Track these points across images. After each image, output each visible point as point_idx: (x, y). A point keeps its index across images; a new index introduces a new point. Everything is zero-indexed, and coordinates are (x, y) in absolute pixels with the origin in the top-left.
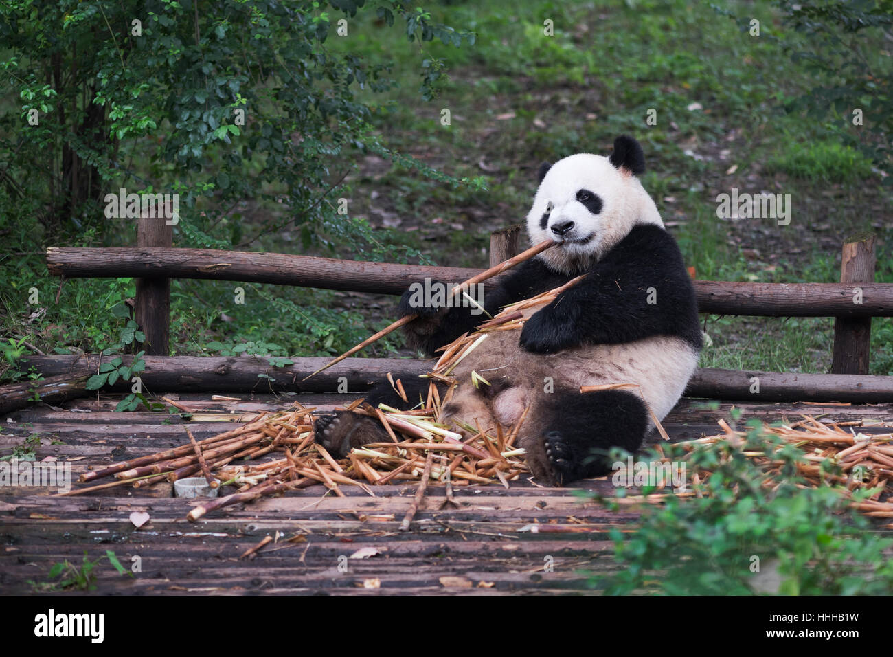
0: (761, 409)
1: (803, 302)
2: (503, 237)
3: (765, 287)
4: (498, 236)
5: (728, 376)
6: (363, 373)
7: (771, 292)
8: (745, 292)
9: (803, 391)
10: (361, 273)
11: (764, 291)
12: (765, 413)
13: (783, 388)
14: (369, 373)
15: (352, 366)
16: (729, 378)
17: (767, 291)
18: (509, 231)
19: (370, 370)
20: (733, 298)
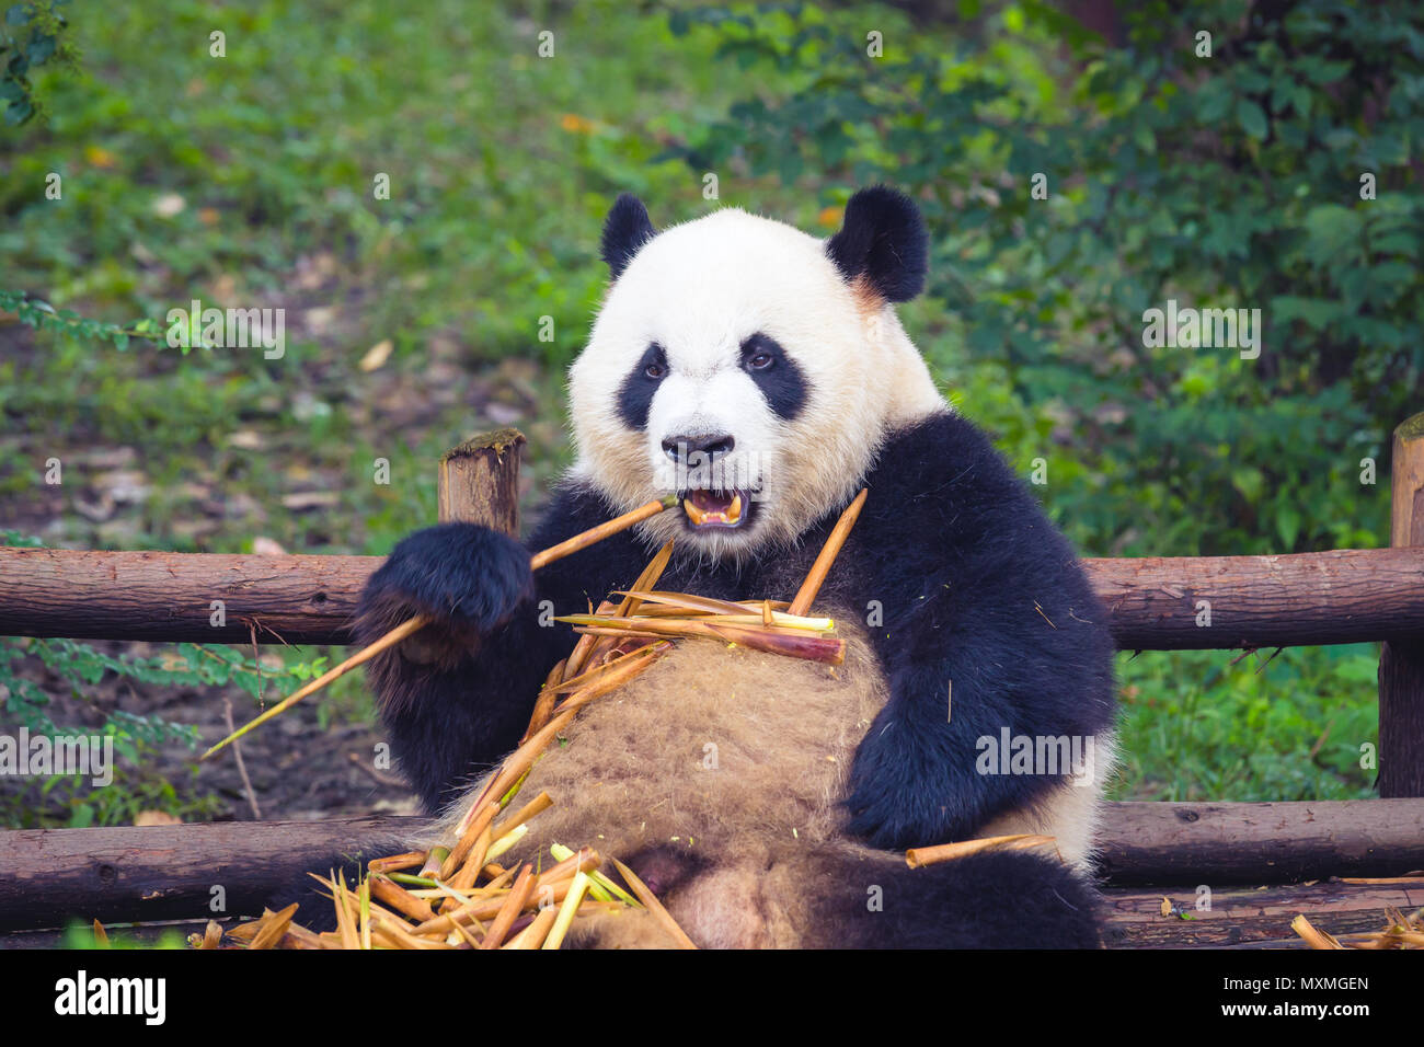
0: (1243, 903)
1: (1324, 602)
2: (483, 465)
3: (1218, 567)
4: (469, 464)
5: (1128, 820)
6: (126, 869)
7: (1237, 579)
8: (1168, 584)
9: (1333, 849)
10: (109, 584)
11: (1216, 579)
12: (1256, 912)
13: (1280, 844)
14: (143, 868)
15: (93, 850)
16: (1132, 826)
17: (1225, 579)
18: (499, 447)
19: (145, 859)
20: (1136, 603)
